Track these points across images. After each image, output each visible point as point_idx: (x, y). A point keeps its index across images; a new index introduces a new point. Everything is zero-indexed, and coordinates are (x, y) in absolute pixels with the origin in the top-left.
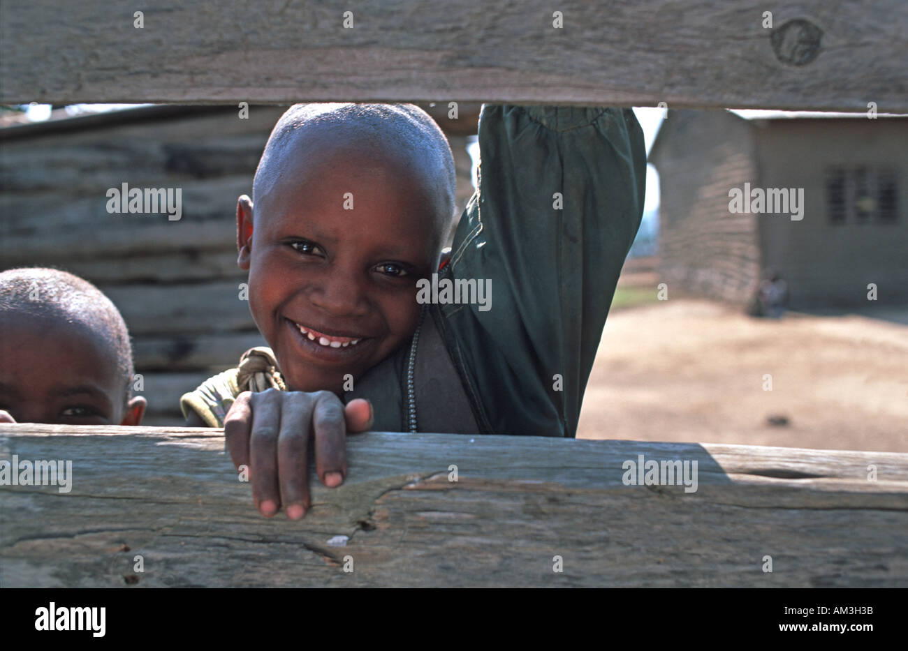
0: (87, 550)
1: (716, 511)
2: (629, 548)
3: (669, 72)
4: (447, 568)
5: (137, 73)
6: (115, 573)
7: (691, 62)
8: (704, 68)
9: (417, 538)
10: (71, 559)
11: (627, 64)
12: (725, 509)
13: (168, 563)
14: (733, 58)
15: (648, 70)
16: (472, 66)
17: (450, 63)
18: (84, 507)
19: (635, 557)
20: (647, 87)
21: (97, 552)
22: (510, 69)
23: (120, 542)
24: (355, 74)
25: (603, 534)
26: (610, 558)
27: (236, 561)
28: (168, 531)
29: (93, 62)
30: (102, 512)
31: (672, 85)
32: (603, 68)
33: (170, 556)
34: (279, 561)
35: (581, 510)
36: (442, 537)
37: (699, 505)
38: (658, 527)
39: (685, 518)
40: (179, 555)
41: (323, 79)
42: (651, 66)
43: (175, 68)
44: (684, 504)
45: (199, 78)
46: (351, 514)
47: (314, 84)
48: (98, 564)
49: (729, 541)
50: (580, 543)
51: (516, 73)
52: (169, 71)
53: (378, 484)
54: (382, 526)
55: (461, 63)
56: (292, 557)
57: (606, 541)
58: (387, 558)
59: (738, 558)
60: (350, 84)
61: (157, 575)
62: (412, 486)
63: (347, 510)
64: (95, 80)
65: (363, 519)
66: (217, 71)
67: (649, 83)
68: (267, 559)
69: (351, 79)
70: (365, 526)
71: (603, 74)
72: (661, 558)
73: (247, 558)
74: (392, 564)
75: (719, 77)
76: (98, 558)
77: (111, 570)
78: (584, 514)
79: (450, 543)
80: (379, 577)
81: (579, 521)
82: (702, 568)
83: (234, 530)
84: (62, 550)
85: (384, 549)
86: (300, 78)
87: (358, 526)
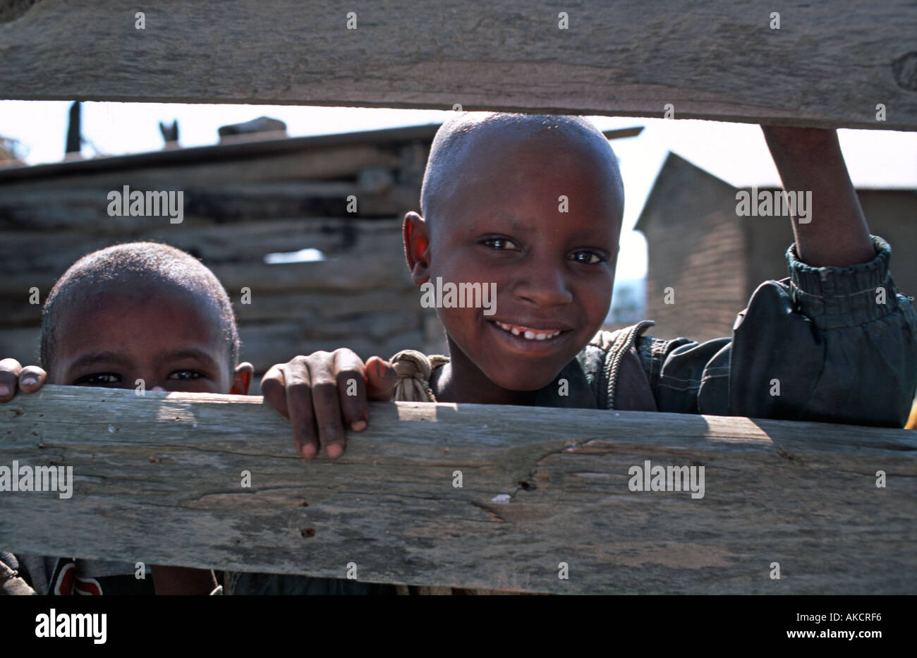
0: (269, 505)
1: (839, 477)
2: (763, 509)
3: (805, 94)
4: (600, 525)
5: (341, 77)
6: (293, 527)
7: (824, 85)
8: (834, 91)
9: (573, 496)
10: (252, 512)
11: (770, 85)
12: (847, 475)
13: (344, 518)
14: (860, 83)
15: (787, 91)
16: (637, 82)
17: (619, 79)
18: (266, 466)
19: (767, 516)
20: (787, 105)
21: (277, 507)
22: (670, 86)
23: (299, 497)
24: (536, 85)
25: (740, 495)
26: (746, 517)
27: (407, 516)
28: (344, 488)
29: (302, 67)
30: (282, 471)
31: (808, 104)
32: (750, 88)
33: (347, 510)
34: (448, 516)
35: (722, 473)
36: (596, 496)
37: (824, 471)
38: (788, 491)
39: (811, 483)
40: (354, 510)
41: (508, 89)
42: (790, 87)
43: (375, 74)
44: (812, 470)
45: (396, 84)
46: (515, 474)
47: (500, 93)
48: (278, 518)
49: (849, 504)
50: (720, 503)
51: (676, 90)
52: (371, 77)
53: (540, 448)
54: (542, 486)
55: (629, 79)
56: (460, 512)
57: (742, 501)
58: (547, 515)
59: (858, 520)
60: (531, 94)
61: (332, 529)
62: (571, 450)
63: (511, 471)
64: (304, 82)
65: (524, 480)
66: (413, 78)
67: (788, 102)
68: (437, 514)
69: (533, 89)
70: (525, 486)
71: (749, 93)
72: (791, 519)
73: (418, 513)
74: (551, 520)
75: (847, 98)
76: (279, 512)
77: (290, 523)
78: (724, 477)
79: (605, 501)
80: (539, 533)
81: (720, 483)
82: (827, 528)
83: (405, 488)
84: (244, 505)
85: (544, 506)
86: (487, 87)
87: (520, 486)
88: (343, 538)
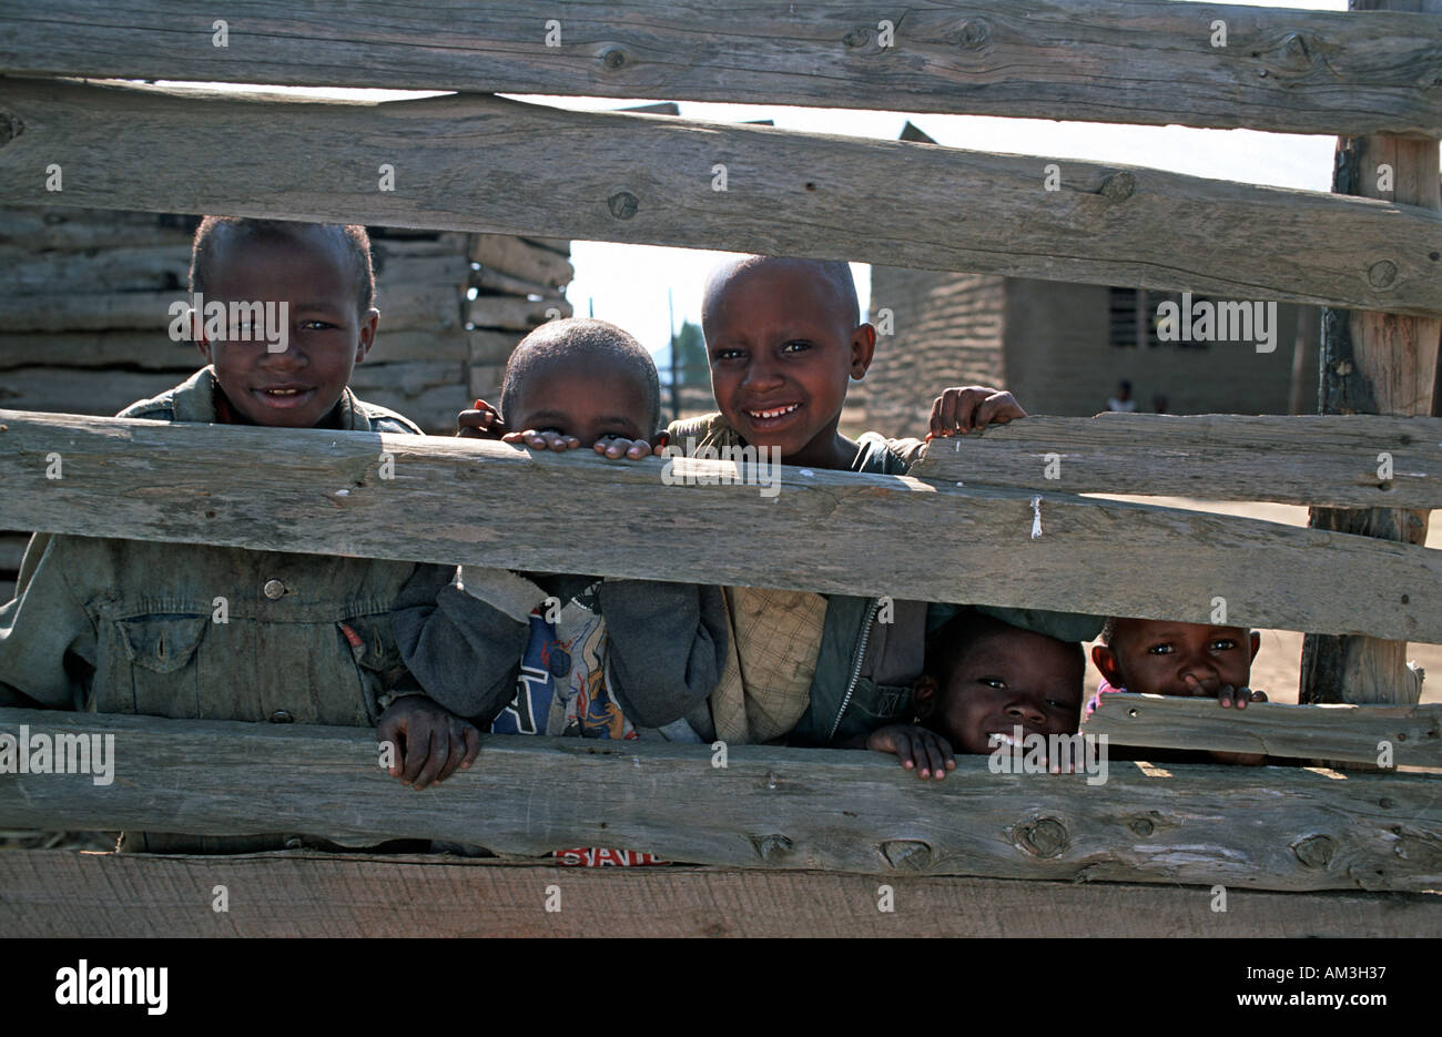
0: (183, 495)
1: (573, 483)
2: (518, 502)
3: (548, 219)
4: (407, 511)
5: (232, 200)
6: (201, 510)
7: (561, 214)
8: (568, 219)
9: (390, 492)
10: (172, 500)
11: (523, 213)
12: (577, 481)
13: (235, 504)
14: (585, 212)
15: (535, 218)
16: (433, 210)
17: (421, 207)
18: (181, 468)
19: (522, 507)
20: (535, 228)
21: (189, 496)
22: (457, 213)
23: (204, 490)
24: (364, 210)
25: (502, 493)
26: (507, 507)
27: (278, 503)
28: (236, 484)
29: (205, 192)
30: (193, 471)
31: (550, 227)
32: (510, 215)
33: (237, 499)
34: (305, 504)
35: (489, 477)
36: (404, 492)
37: (561, 478)
38: (536, 491)
39: (553, 486)
40: (241, 499)
41: (345, 212)
42: (538, 215)
43: (256, 199)
44: (552, 477)
45: (271, 206)
46: (352, 475)
47: (341, 215)
48: (190, 504)
49: (578, 501)
50: (488, 497)
51: (458, 216)
52: (253, 201)
53: (368, 458)
54: (370, 485)
55: (428, 207)
56: (314, 500)
57: (504, 498)
58: (372, 504)
59: (583, 512)
60: (362, 216)
61: (227, 512)
63: (349, 474)
64: (207, 202)
65: (359, 480)
66: (282, 203)
67: (537, 225)
68: (298, 502)
69: (362, 213)
70: (360, 484)
71: (510, 218)
72: (537, 509)
73: (285, 501)
74: (375, 507)
75: (577, 224)
76: (189, 500)
77: (198, 507)
78: (491, 480)
79: (411, 495)
80: (367, 515)
81: (487, 484)
82: (562, 517)
83: (278, 484)
84: (166, 494)
85: (370, 497)
86: (333, 210)
87: (354, 483)
88: (234, 518)
